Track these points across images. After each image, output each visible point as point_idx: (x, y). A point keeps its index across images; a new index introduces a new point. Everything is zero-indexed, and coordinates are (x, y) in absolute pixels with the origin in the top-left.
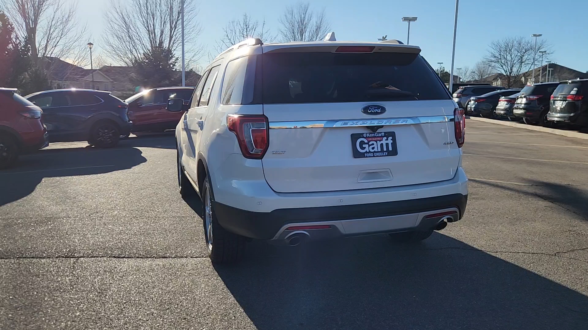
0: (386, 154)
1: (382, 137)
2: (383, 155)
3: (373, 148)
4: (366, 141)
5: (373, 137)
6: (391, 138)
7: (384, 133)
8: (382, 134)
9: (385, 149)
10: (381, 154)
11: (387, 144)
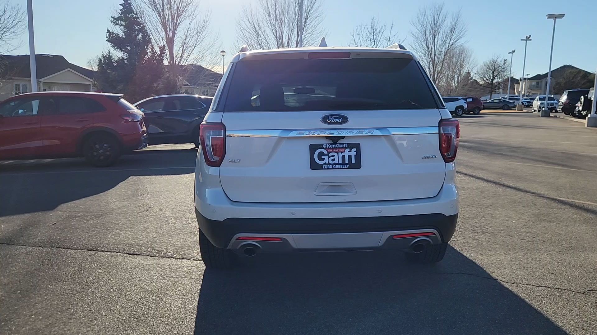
0: (347, 167)
1: (345, 149)
2: (344, 168)
3: (333, 160)
4: (326, 152)
5: (334, 148)
6: (354, 150)
7: (346, 145)
8: (345, 145)
9: (347, 162)
10: (341, 166)
11: (350, 157)
